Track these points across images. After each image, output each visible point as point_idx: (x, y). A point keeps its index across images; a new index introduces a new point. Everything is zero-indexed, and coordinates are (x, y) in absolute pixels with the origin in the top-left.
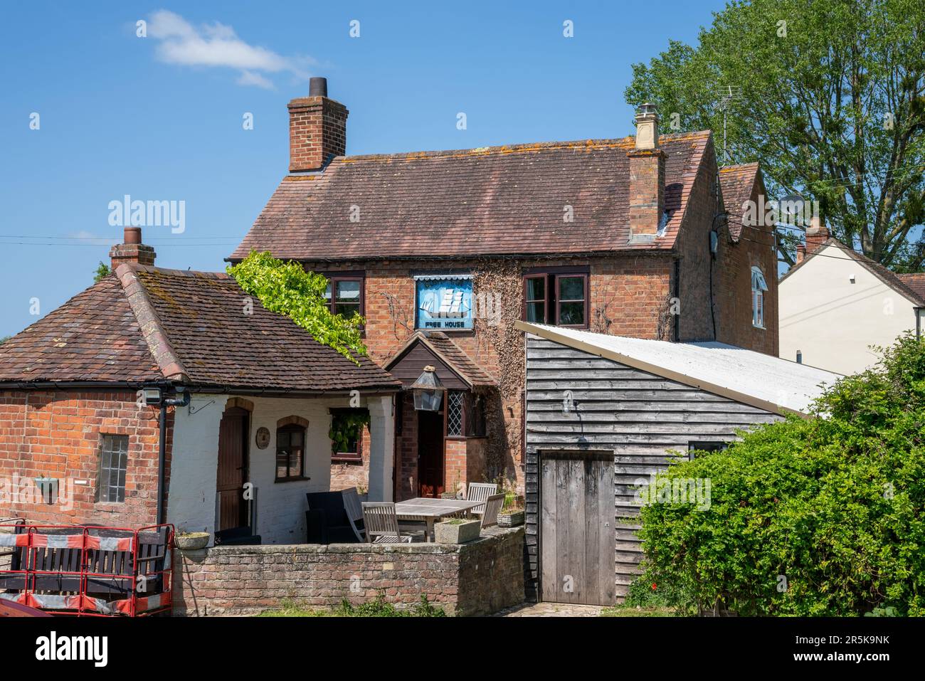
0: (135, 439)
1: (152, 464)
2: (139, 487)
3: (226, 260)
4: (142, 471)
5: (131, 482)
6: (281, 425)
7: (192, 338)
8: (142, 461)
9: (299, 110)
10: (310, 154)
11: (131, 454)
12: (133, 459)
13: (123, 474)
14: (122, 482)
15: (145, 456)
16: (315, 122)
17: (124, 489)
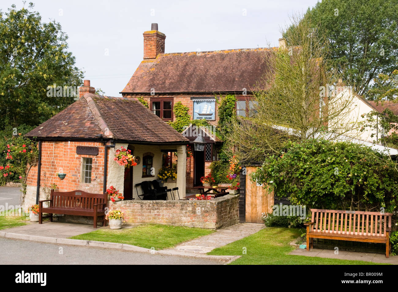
0: (95, 160)
1: (101, 169)
2: (96, 177)
3: (120, 93)
4: (97, 171)
5: (93, 175)
6: (144, 156)
7: (113, 122)
8: (97, 168)
9: (148, 35)
10: (151, 52)
11: (93, 165)
12: (94, 167)
13: (90, 173)
14: (90, 176)
15: (98, 166)
16: (153, 40)
17: (91, 178)
